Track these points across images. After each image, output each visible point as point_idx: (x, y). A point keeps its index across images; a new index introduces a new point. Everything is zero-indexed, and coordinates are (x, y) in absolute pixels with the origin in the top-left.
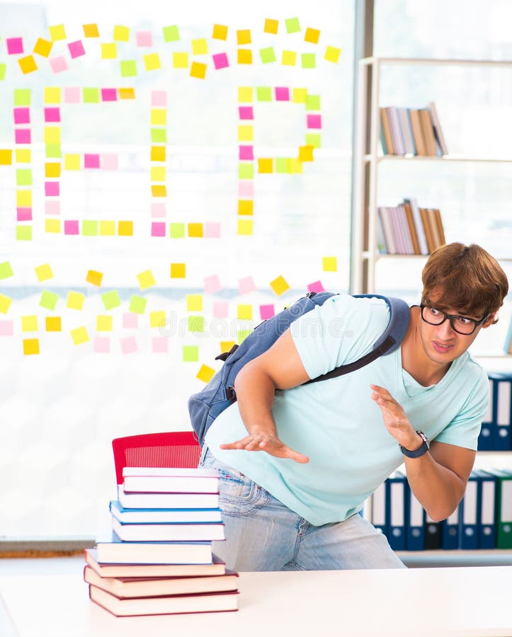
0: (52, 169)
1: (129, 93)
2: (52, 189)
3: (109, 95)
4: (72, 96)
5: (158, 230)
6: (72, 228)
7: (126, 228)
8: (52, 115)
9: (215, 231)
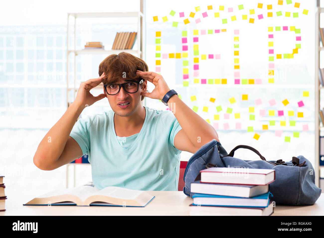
0: (196, 60)
1: (225, 30)
2: (196, 67)
3: (217, 31)
4: (203, 32)
5: (237, 82)
6: (204, 81)
7: (224, 81)
8: (196, 40)
9: (259, 82)
